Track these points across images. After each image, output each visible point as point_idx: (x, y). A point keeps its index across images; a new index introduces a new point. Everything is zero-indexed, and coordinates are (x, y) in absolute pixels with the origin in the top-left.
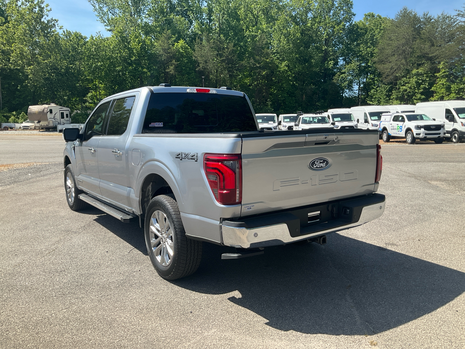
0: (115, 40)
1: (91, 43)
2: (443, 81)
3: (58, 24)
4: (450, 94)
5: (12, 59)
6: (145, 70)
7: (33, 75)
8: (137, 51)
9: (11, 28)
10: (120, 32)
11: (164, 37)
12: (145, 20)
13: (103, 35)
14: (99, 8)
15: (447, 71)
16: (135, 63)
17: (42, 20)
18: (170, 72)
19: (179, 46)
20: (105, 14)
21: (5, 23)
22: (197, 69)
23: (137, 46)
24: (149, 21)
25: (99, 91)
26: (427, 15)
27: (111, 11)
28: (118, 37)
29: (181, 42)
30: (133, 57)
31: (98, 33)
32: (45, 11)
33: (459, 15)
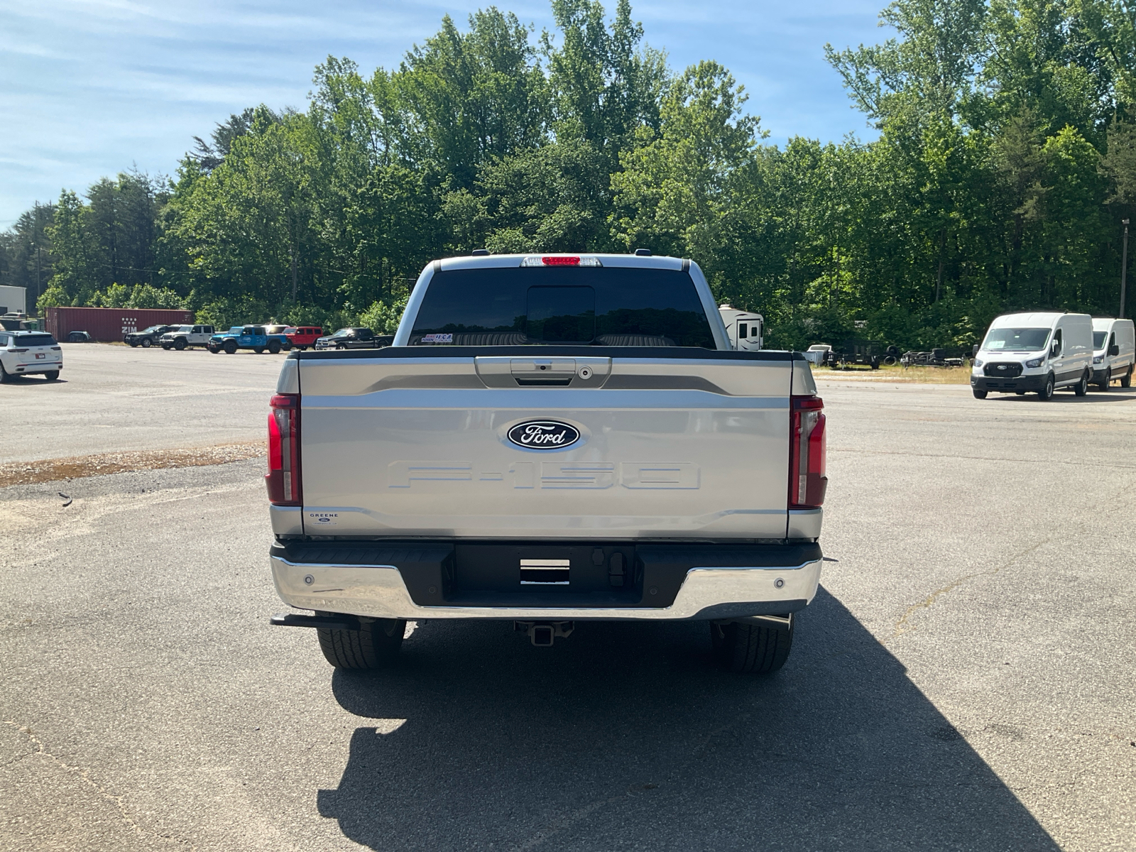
0: (885, 149)
1: (827, 161)
3: (759, 128)
5: (659, 213)
6: (954, 215)
7: (696, 243)
8: (939, 170)
9: (665, 149)
10: (899, 128)
11: (1016, 127)
12: (974, 90)
13: (859, 140)
14: (857, 77)
16: (930, 201)
17: (728, 122)
18: (1023, 214)
19: (1058, 145)
20: (870, 89)
21: (654, 139)
22: (1107, 202)
23: (938, 155)
24: (989, 90)
25: (837, 273)
27: (887, 80)
28: (894, 140)
29: (1067, 132)
30: (925, 185)
31: (849, 136)
32: (736, 102)
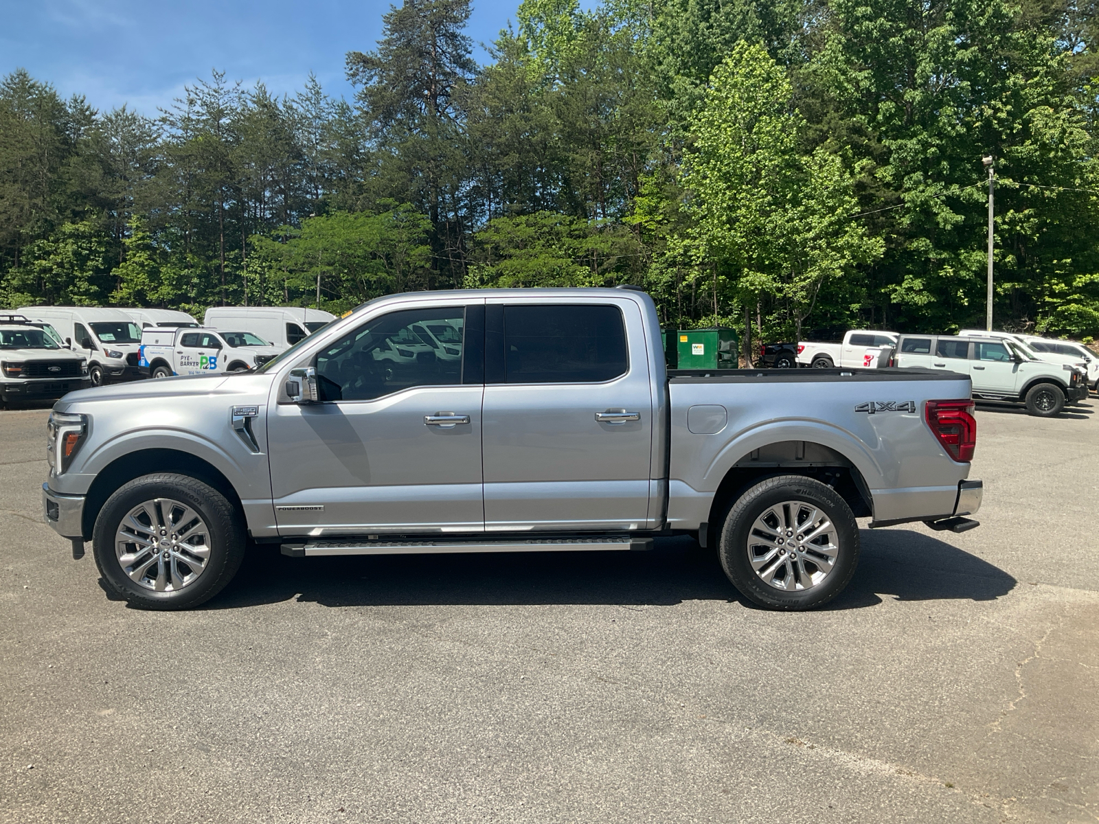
2: (140, 256)
4: (158, 287)
15: (148, 236)
26: (82, 102)
33: (164, 120)
